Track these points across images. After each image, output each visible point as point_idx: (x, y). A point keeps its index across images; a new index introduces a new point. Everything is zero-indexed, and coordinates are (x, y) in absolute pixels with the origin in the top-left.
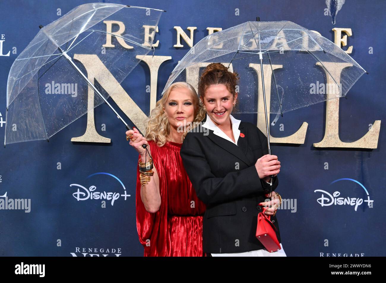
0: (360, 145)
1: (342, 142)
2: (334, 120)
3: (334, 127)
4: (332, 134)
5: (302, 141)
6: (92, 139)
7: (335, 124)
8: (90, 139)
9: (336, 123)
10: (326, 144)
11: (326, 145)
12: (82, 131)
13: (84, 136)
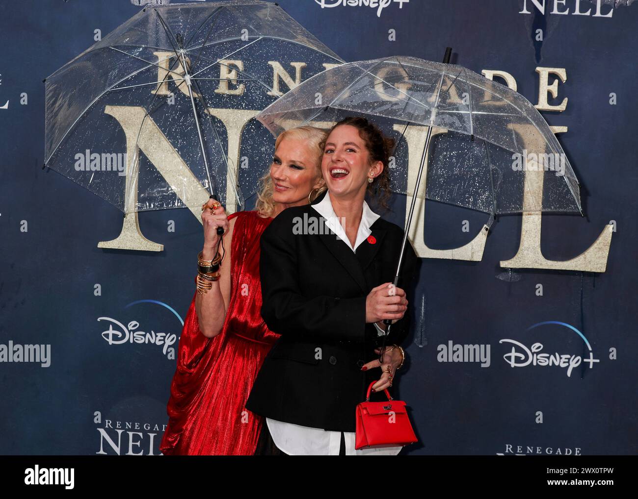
0: (576, 266)
1: (547, 260)
2: (533, 222)
3: (532, 233)
4: (529, 246)
5: (478, 257)
6: (131, 245)
7: (535, 229)
8: (127, 245)
9: (537, 227)
10: (518, 262)
11: (519, 264)
12: (115, 232)
13: (118, 239)
